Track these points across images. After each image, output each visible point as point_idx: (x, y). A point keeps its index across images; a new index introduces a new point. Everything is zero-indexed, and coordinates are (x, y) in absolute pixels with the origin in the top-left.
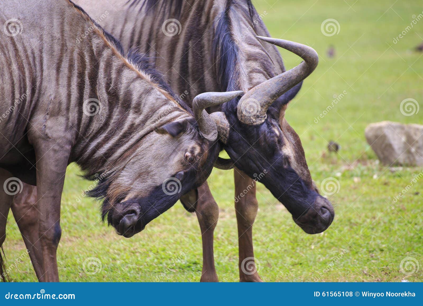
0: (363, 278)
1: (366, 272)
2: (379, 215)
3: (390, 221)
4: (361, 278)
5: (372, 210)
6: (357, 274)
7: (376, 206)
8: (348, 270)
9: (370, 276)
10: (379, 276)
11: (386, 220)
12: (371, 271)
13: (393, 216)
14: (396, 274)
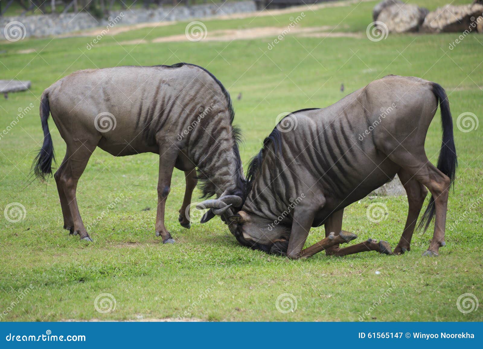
0: (350, 270)
1: (352, 266)
2: (362, 228)
3: (368, 232)
4: (348, 270)
5: (357, 224)
6: (346, 267)
7: (359, 222)
8: (340, 265)
9: (354, 268)
10: (361, 269)
11: (366, 231)
12: (355, 265)
13: (370, 229)
14: (372, 267)
